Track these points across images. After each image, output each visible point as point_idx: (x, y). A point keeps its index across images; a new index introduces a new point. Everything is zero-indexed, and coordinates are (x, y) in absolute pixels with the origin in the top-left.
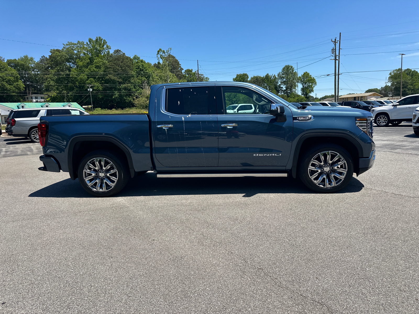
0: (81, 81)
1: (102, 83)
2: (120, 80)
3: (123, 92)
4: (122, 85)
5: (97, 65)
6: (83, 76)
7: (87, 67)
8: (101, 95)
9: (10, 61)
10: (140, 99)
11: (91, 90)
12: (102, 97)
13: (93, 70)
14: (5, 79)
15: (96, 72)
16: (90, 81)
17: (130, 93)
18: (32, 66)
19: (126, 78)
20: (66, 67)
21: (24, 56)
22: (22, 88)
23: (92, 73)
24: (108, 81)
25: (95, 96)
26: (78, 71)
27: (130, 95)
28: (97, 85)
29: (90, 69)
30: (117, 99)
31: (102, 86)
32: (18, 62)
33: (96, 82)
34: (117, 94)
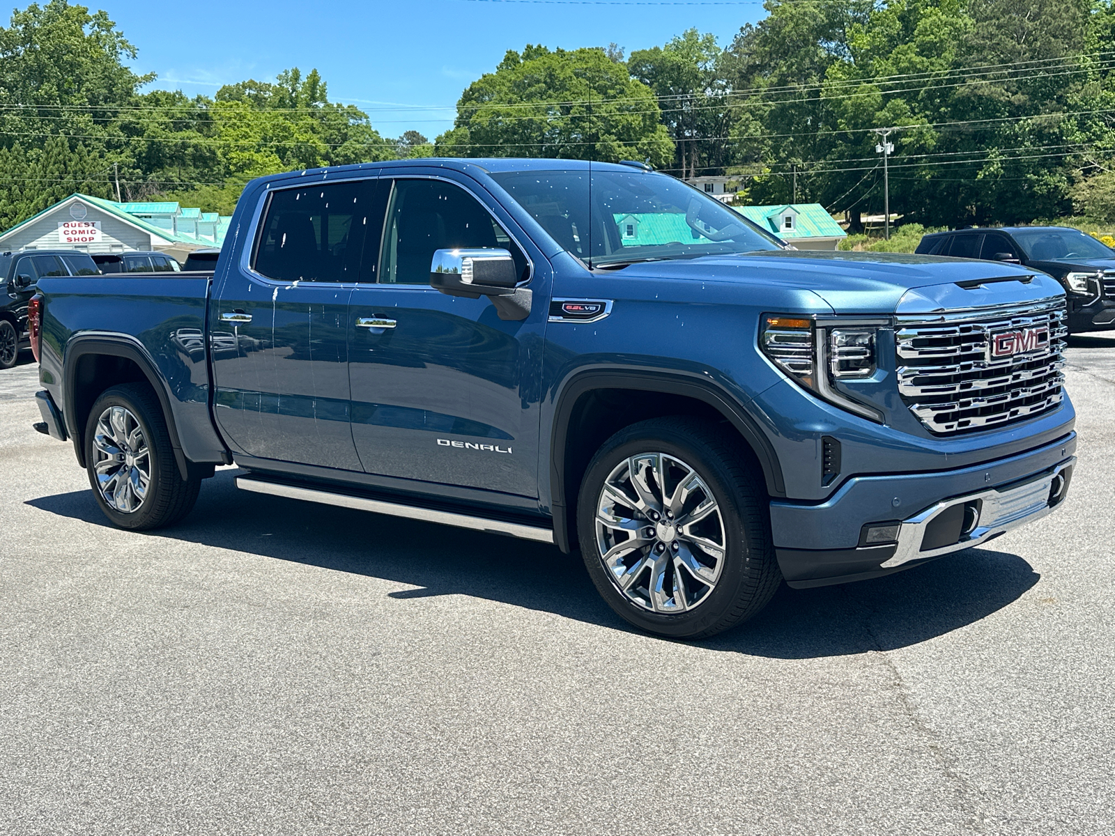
0: (855, 117)
1: (942, 118)
2: (1020, 98)
3: (1027, 151)
4: (1025, 121)
5: (927, 39)
6: (868, 94)
7: (885, 54)
8: (931, 168)
9: (639, 58)
10: (1101, 177)
11: (889, 148)
12: (933, 177)
13: (910, 62)
14: (613, 124)
15: (920, 71)
16: (893, 110)
17: (1059, 150)
18: (708, 68)
19: (1046, 86)
20: (812, 62)
21: (684, 35)
22: (663, 152)
23: (903, 78)
24: (963, 108)
25: (907, 173)
26: (849, 74)
27: (1060, 162)
28: (918, 125)
29: (896, 62)
30: (995, 182)
31: (937, 132)
32: (664, 59)
33: (915, 114)
34: (996, 160)
